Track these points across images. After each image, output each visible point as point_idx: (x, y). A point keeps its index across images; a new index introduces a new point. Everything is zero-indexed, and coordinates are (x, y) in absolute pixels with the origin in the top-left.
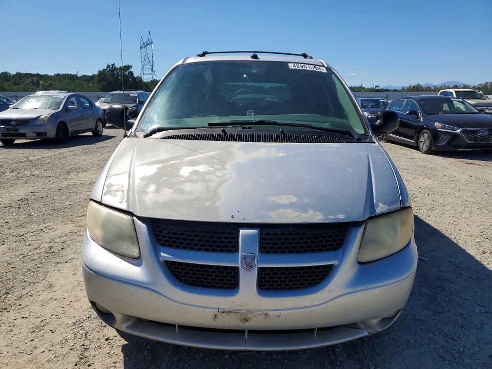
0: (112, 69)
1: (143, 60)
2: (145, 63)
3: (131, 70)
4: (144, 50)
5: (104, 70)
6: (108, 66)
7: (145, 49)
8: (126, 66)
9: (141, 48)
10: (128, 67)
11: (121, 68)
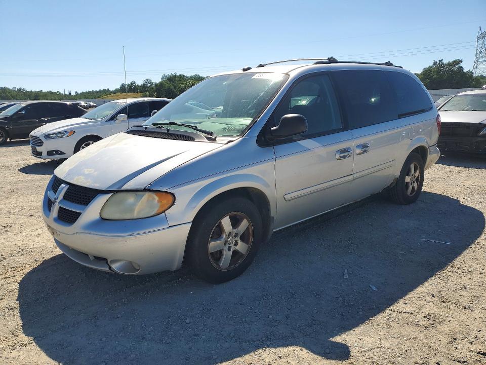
0: (439, 66)
1: (478, 52)
2: (481, 55)
3: (461, 64)
4: (481, 42)
5: (430, 67)
6: (435, 63)
7: (482, 40)
8: (456, 61)
9: (478, 39)
10: (458, 62)
11: (449, 64)
